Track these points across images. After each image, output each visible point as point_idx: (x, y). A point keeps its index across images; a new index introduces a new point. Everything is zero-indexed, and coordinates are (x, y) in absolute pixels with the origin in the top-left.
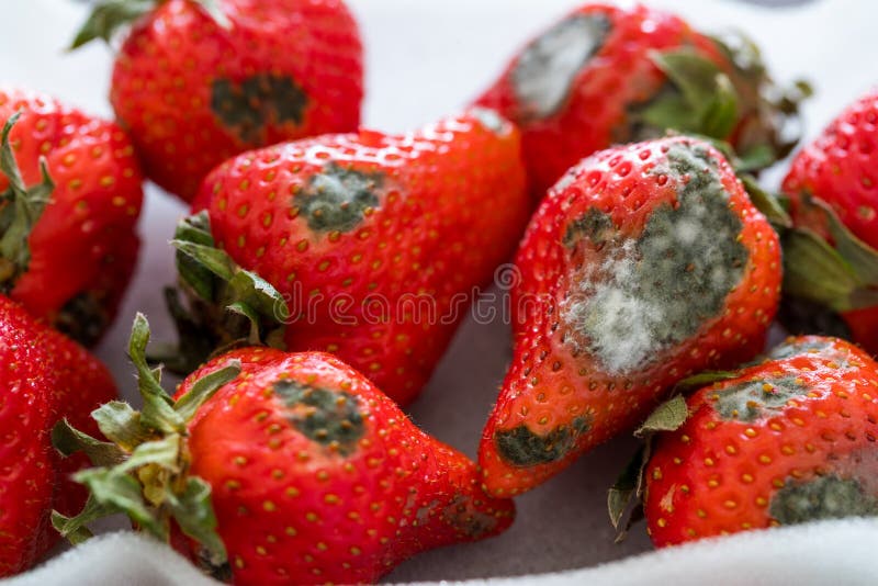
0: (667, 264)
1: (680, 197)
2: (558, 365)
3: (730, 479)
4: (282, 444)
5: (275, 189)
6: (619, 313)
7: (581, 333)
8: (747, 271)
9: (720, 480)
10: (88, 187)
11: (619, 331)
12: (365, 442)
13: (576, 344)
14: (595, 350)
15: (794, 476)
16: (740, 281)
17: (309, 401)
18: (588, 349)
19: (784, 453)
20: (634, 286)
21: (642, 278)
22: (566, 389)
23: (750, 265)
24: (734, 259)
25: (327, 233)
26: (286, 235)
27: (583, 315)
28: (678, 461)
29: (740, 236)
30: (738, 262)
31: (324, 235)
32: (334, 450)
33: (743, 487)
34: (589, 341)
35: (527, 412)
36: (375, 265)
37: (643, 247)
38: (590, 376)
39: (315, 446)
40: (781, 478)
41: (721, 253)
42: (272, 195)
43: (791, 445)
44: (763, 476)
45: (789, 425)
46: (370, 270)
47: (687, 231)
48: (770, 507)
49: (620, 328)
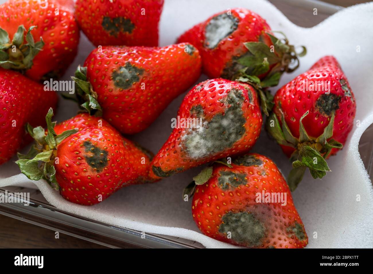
0: (216, 131)
1: (226, 112)
2: (175, 152)
3: (213, 206)
4: (80, 164)
5: (108, 69)
6: (197, 143)
7: (185, 145)
8: (243, 136)
9: (210, 205)
10: (56, 44)
11: (196, 148)
12: (106, 168)
13: (182, 148)
14: (188, 151)
15: (232, 211)
16: (240, 139)
17: (93, 151)
18: (185, 150)
19: (231, 203)
20: (204, 136)
21: (207, 134)
22: (176, 160)
23: (245, 134)
24: (240, 132)
25: (119, 88)
26: (107, 85)
27: (187, 139)
28: (203, 191)
29: (244, 125)
30: (241, 133)
31: (118, 89)
32: (95, 170)
33: (216, 210)
34: (186, 148)
35: (162, 164)
36: (133, 99)
37: (209, 125)
38: (184, 158)
39: (90, 167)
40: (228, 211)
41: (236, 130)
42: (106, 70)
43: (234, 201)
44: (222, 209)
45: (235, 195)
46: (131, 100)
47: (225, 123)
48: (222, 218)
49: (196, 147)
